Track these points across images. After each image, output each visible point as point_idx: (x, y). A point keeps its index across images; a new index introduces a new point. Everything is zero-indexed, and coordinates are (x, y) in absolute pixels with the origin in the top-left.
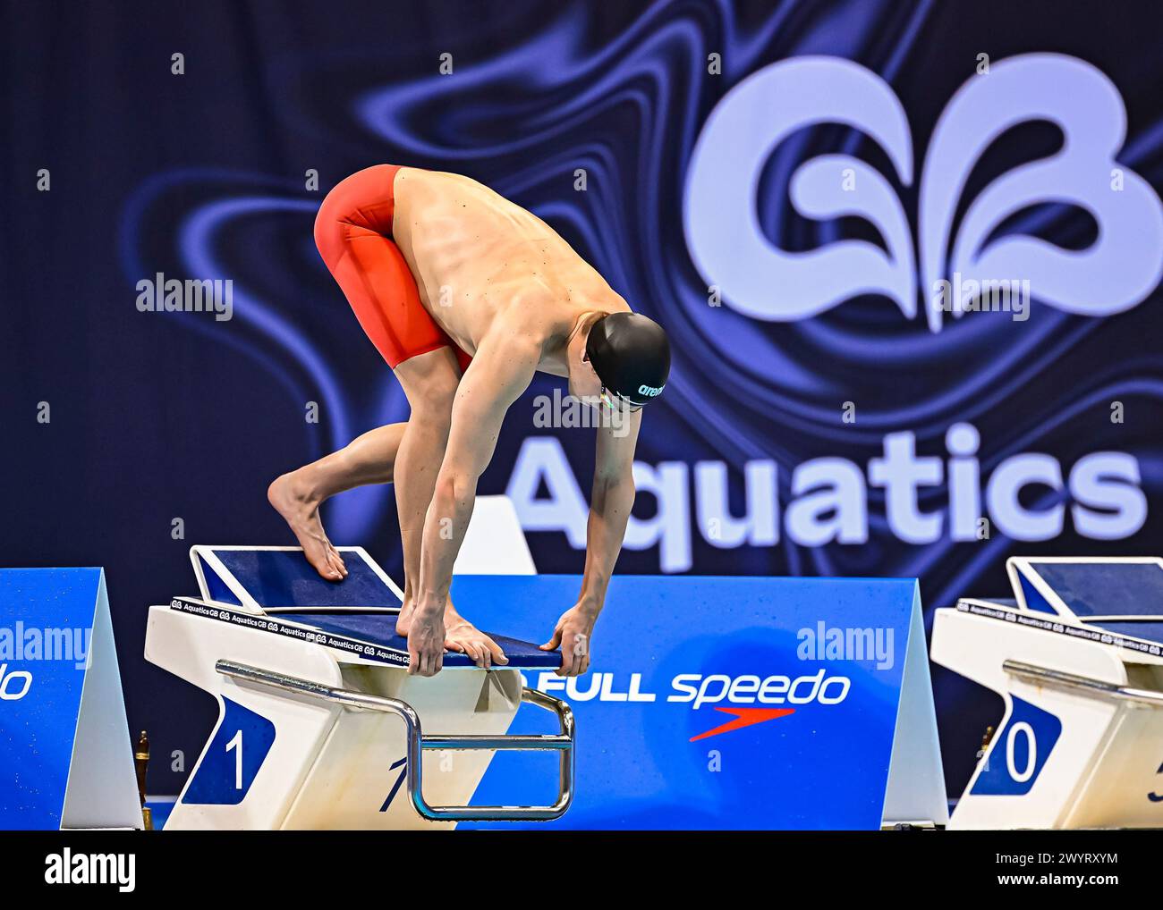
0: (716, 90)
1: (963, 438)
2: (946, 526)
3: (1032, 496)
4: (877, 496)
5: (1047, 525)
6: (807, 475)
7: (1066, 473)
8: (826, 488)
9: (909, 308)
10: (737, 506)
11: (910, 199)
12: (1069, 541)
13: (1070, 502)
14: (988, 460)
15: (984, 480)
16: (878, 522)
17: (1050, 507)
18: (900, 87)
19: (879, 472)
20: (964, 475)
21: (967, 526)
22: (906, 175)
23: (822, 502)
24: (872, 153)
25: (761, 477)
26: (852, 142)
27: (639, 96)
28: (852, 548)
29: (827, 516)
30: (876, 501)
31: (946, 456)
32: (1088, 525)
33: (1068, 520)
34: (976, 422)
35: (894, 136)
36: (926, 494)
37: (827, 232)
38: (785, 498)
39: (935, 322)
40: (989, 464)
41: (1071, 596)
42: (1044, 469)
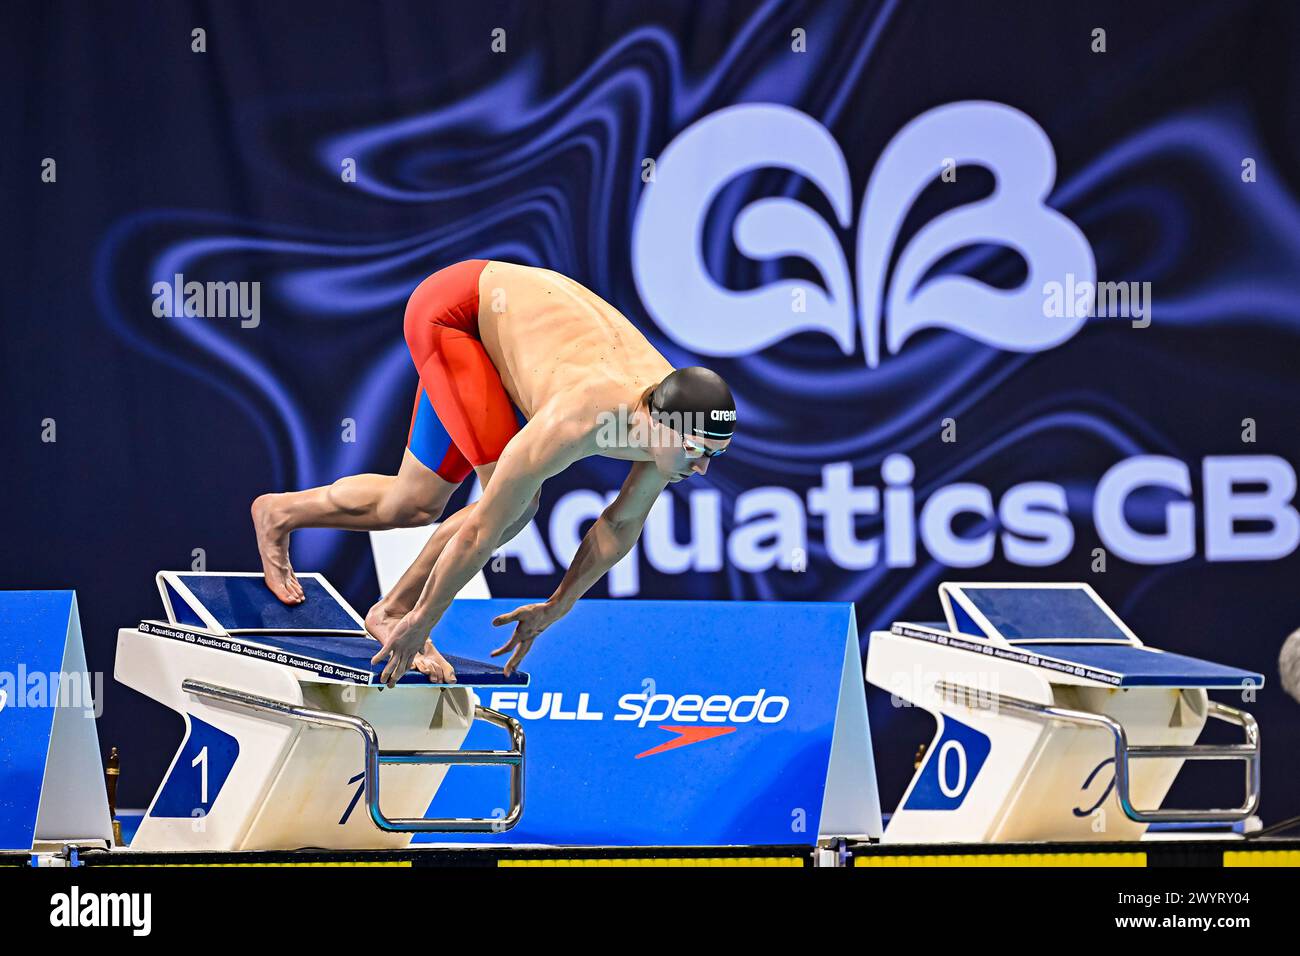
0: (664, 135)
1: (899, 469)
2: (882, 553)
3: (964, 524)
4: (815, 524)
5: (979, 551)
6: (750, 503)
7: (996, 502)
8: (767, 516)
9: (847, 344)
10: (683, 533)
11: (848, 240)
12: (999, 567)
13: (1000, 530)
14: (922, 489)
15: (918, 508)
16: (817, 549)
17: (980, 535)
18: (839, 133)
19: (818, 500)
20: (899, 504)
21: (901, 554)
22: (844, 216)
23: (763, 530)
24: (812, 196)
25: (705, 506)
26: (793, 186)
27: (590, 142)
28: (789, 574)
29: (768, 542)
30: (815, 530)
31: (882, 486)
32: (1017, 552)
33: (999, 548)
34: (912, 454)
35: (835, 183)
36: (864, 522)
37: (768, 272)
38: (728, 525)
39: (872, 356)
40: (923, 493)
41: (1000, 620)
42: (975, 498)
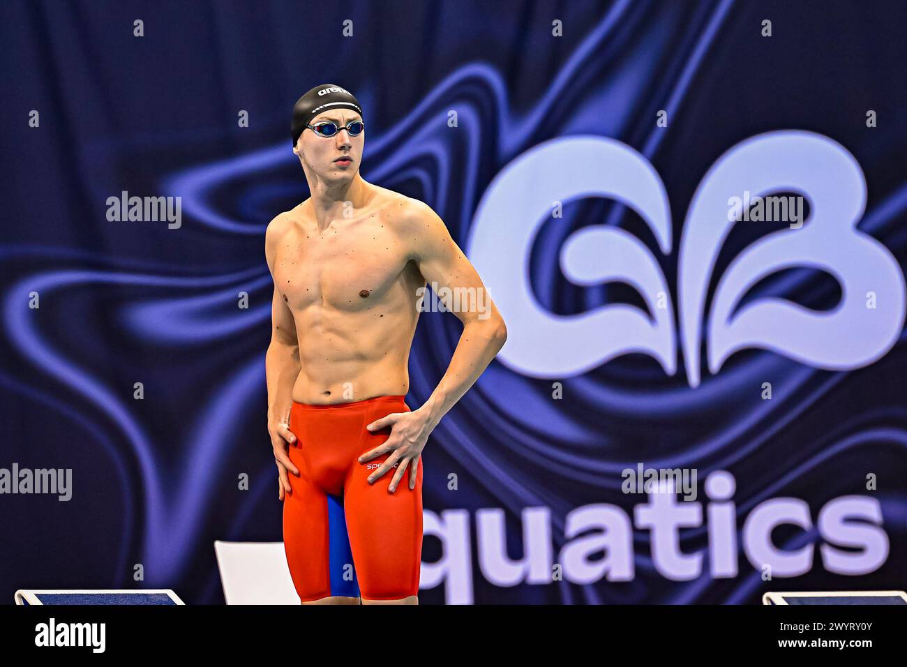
0: (492, 166)
1: (721, 484)
2: (706, 565)
3: (783, 536)
4: (642, 538)
5: (799, 562)
6: (579, 519)
7: (815, 515)
8: (597, 531)
9: (670, 365)
10: (515, 549)
11: (669, 266)
12: (818, 576)
13: (819, 542)
14: (744, 504)
15: (740, 522)
16: (644, 561)
17: (800, 548)
18: (660, 164)
19: (644, 516)
20: (722, 517)
21: (725, 565)
22: (666, 244)
23: (593, 544)
24: (634, 224)
25: (537, 522)
26: (616, 214)
27: (421, 174)
28: (620, 585)
29: (597, 556)
30: (642, 543)
31: (704, 500)
32: (835, 562)
33: (818, 558)
34: (730, 469)
35: (656, 212)
36: (688, 535)
37: (594, 297)
38: (558, 542)
39: (694, 377)
40: (744, 507)
42: (795, 511)
